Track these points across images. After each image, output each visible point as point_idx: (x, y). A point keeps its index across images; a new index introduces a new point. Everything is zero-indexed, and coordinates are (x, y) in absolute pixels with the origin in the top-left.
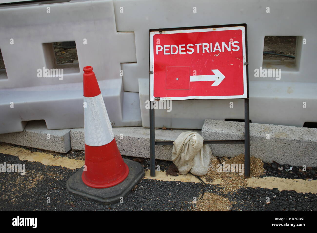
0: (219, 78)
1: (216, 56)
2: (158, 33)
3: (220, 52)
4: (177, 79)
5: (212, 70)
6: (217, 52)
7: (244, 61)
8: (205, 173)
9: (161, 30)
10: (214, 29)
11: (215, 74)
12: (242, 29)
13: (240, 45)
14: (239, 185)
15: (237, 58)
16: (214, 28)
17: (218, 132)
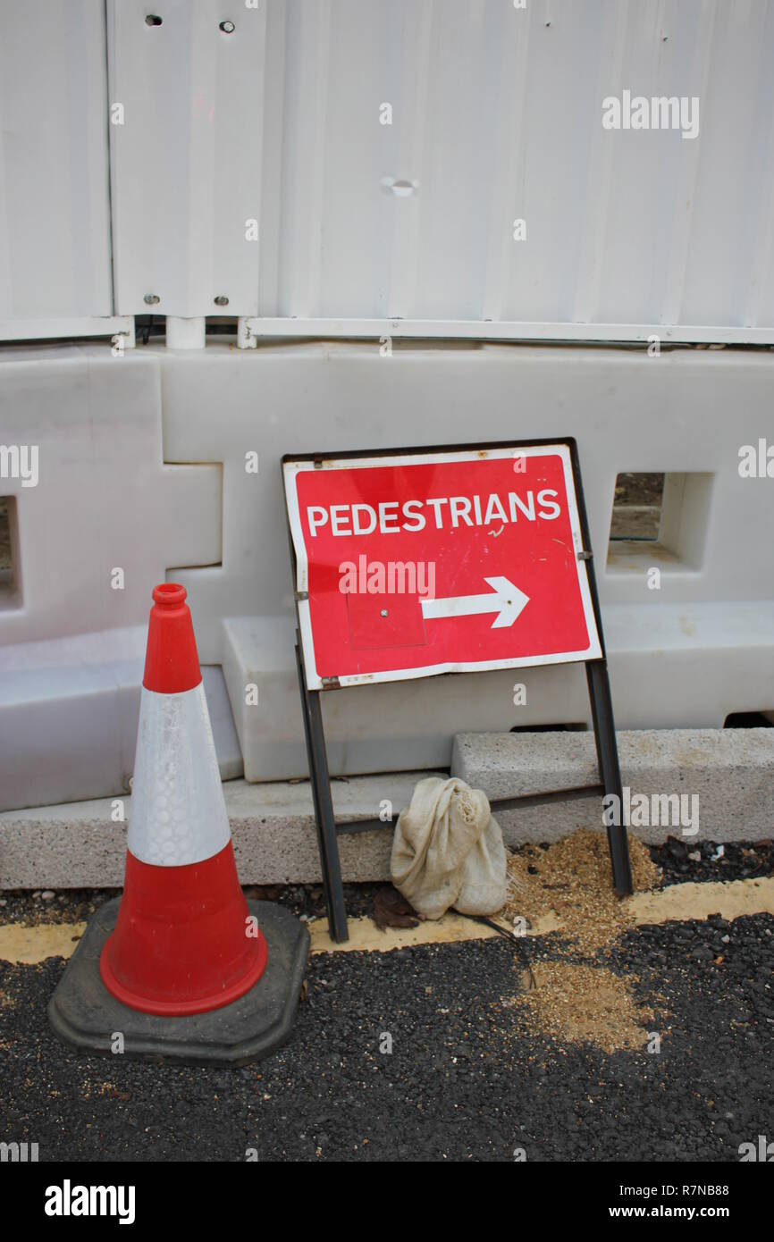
0: (509, 602)
1: (496, 535)
2: (308, 466)
3: (505, 524)
4: (384, 613)
5: (487, 579)
6: (496, 524)
7: (578, 547)
8: (500, 906)
9: (317, 458)
10: (482, 454)
11: (496, 592)
12: (563, 452)
13: (561, 499)
15: (554, 540)
16: (482, 451)
17: (516, 769)
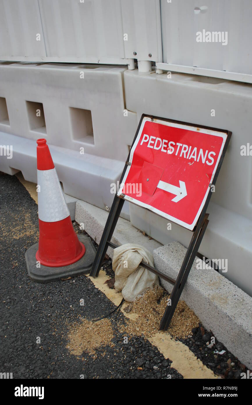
0: (181, 193)
1: (190, 165)
2: (149, 119)
3: (195, 161)
4: (148, 179)
5: (180, 181)
6: (192, 159)
7: (212, 181)
9: (153, 117)
10: (198, 129)
11: (180, 187)
12: (224, 136)
13: (215, 158)
14: (144, 333)
15: (207, 174)
16: (199, 128)
